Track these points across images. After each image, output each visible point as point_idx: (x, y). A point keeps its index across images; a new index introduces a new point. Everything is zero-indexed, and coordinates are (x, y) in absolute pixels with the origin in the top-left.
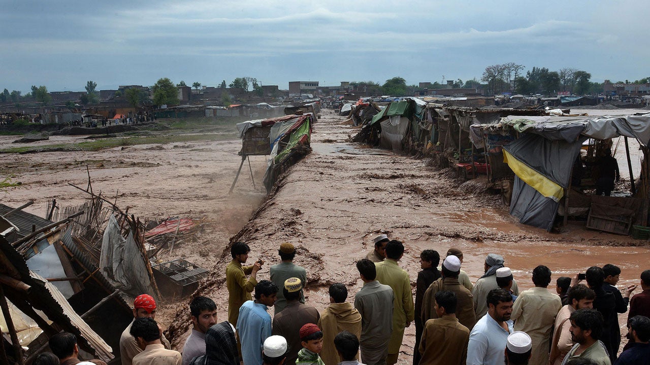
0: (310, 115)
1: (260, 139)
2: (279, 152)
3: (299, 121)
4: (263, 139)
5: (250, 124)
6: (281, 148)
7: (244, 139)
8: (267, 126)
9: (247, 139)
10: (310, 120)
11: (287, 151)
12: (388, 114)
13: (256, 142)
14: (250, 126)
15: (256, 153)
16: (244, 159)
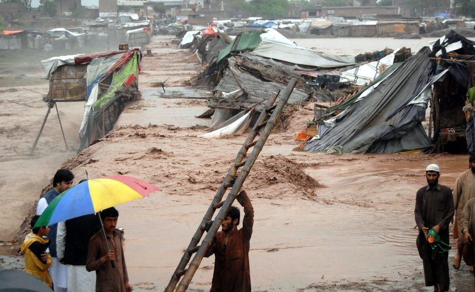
0: (138, 50)
1: (72, 81)
2: (99, 96)
3: (123, 57)
4: (77, 80)
5: (59, 62)
6: (103, 91)
7: (52, 80)
8: (81, 63)
9: (55, 81)
10: (138, 56)
11: (110, 95)
12: (238, 49)
13: (67, 84)
14: (60, 64)
15: (68, 98)
16: (51, 107)
